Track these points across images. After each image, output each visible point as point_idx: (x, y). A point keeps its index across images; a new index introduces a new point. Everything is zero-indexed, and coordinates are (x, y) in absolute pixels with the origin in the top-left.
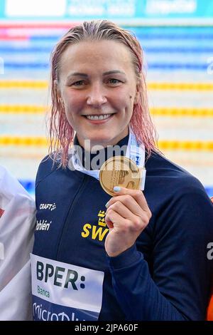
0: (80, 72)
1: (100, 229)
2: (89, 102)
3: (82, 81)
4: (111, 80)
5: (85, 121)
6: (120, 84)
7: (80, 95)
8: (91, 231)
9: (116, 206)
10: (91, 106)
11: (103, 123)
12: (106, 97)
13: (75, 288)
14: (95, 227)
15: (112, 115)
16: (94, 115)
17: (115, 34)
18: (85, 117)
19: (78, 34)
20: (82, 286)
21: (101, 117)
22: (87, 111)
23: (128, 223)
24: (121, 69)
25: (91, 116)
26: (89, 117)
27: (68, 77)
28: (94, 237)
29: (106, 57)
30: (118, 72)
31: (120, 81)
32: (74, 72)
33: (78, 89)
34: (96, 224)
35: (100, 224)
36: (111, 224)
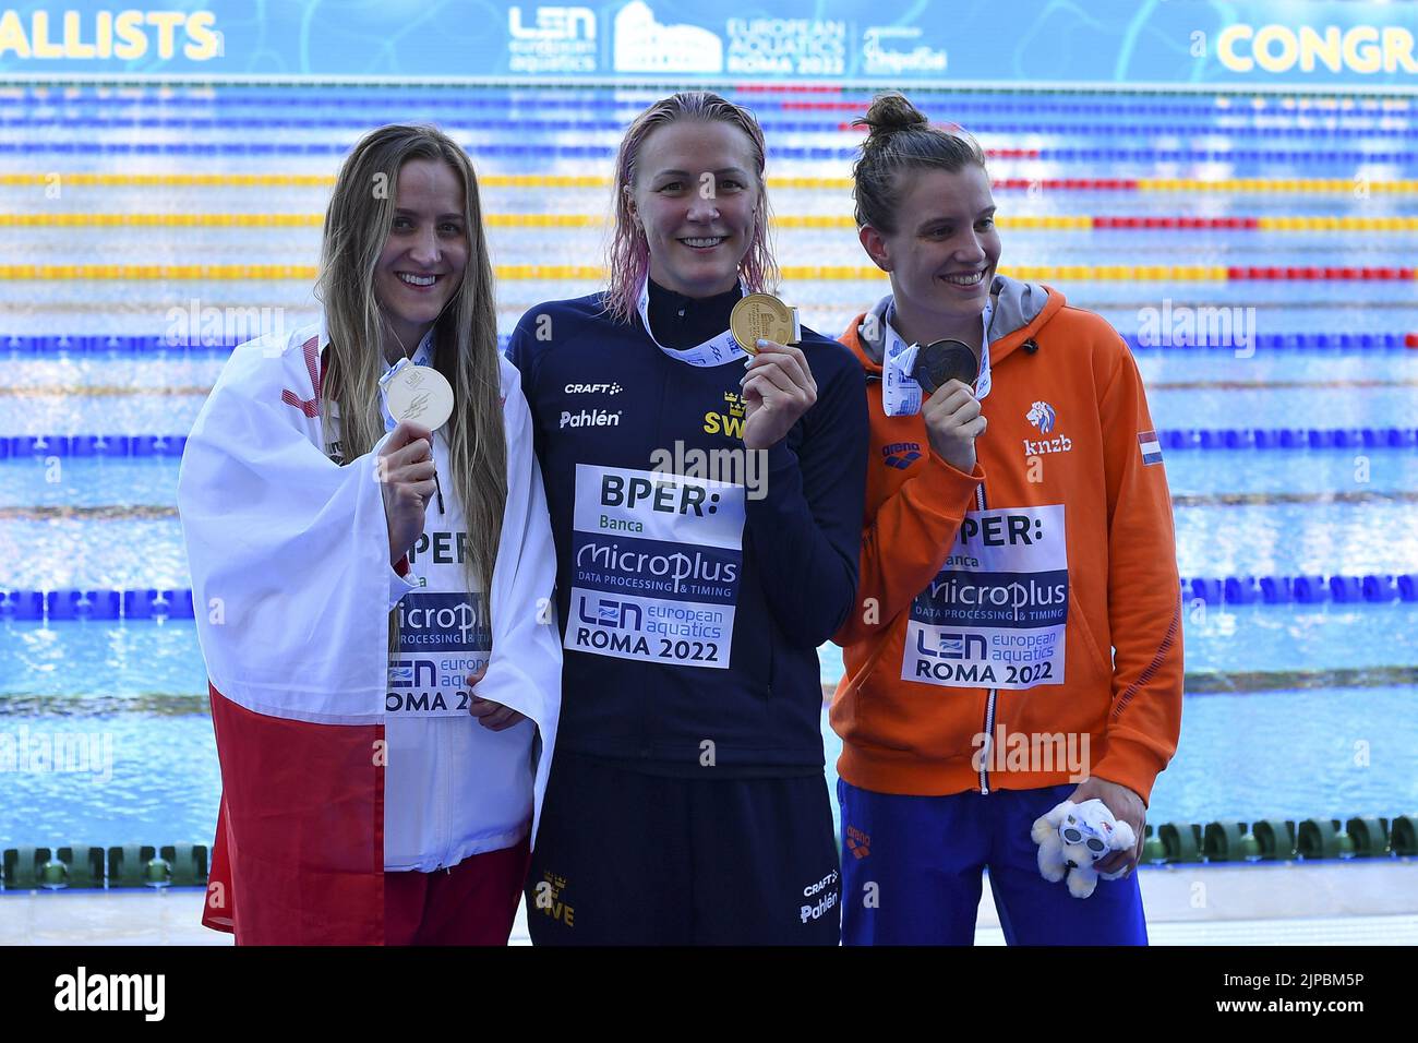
0: (678, 169)
1: (735, 421)
2: (691, 216)
3: (679, 184)
4: (727, 183)
5: (680, 246)
6: (739, 189)
7: (676, 206)
8: (720, 422)
9: (771, 371)
10: (693, 222)
11: (711, 252)
12: (717, 210)
13: (699, 512)
14: (725, 418)
15: (723, 239)
16: (697, 239)
17: (729, 113)
18: (682, 241)
19: (671, 111)
20: (713, 510)
21: (709, 242)
22: (688, 231)
23: (787, 396)
24: (741, 167)
25: (691, 239)
26: (689, 241)
27: (657, 177)
28: (728, 433)
29: (720, 145)
30: (737, 170)
31: (739, 185)
32: (667, 168)
33: (672, 197)
34: (727, 413)
35: (732, 412)
36: (756, 396)
